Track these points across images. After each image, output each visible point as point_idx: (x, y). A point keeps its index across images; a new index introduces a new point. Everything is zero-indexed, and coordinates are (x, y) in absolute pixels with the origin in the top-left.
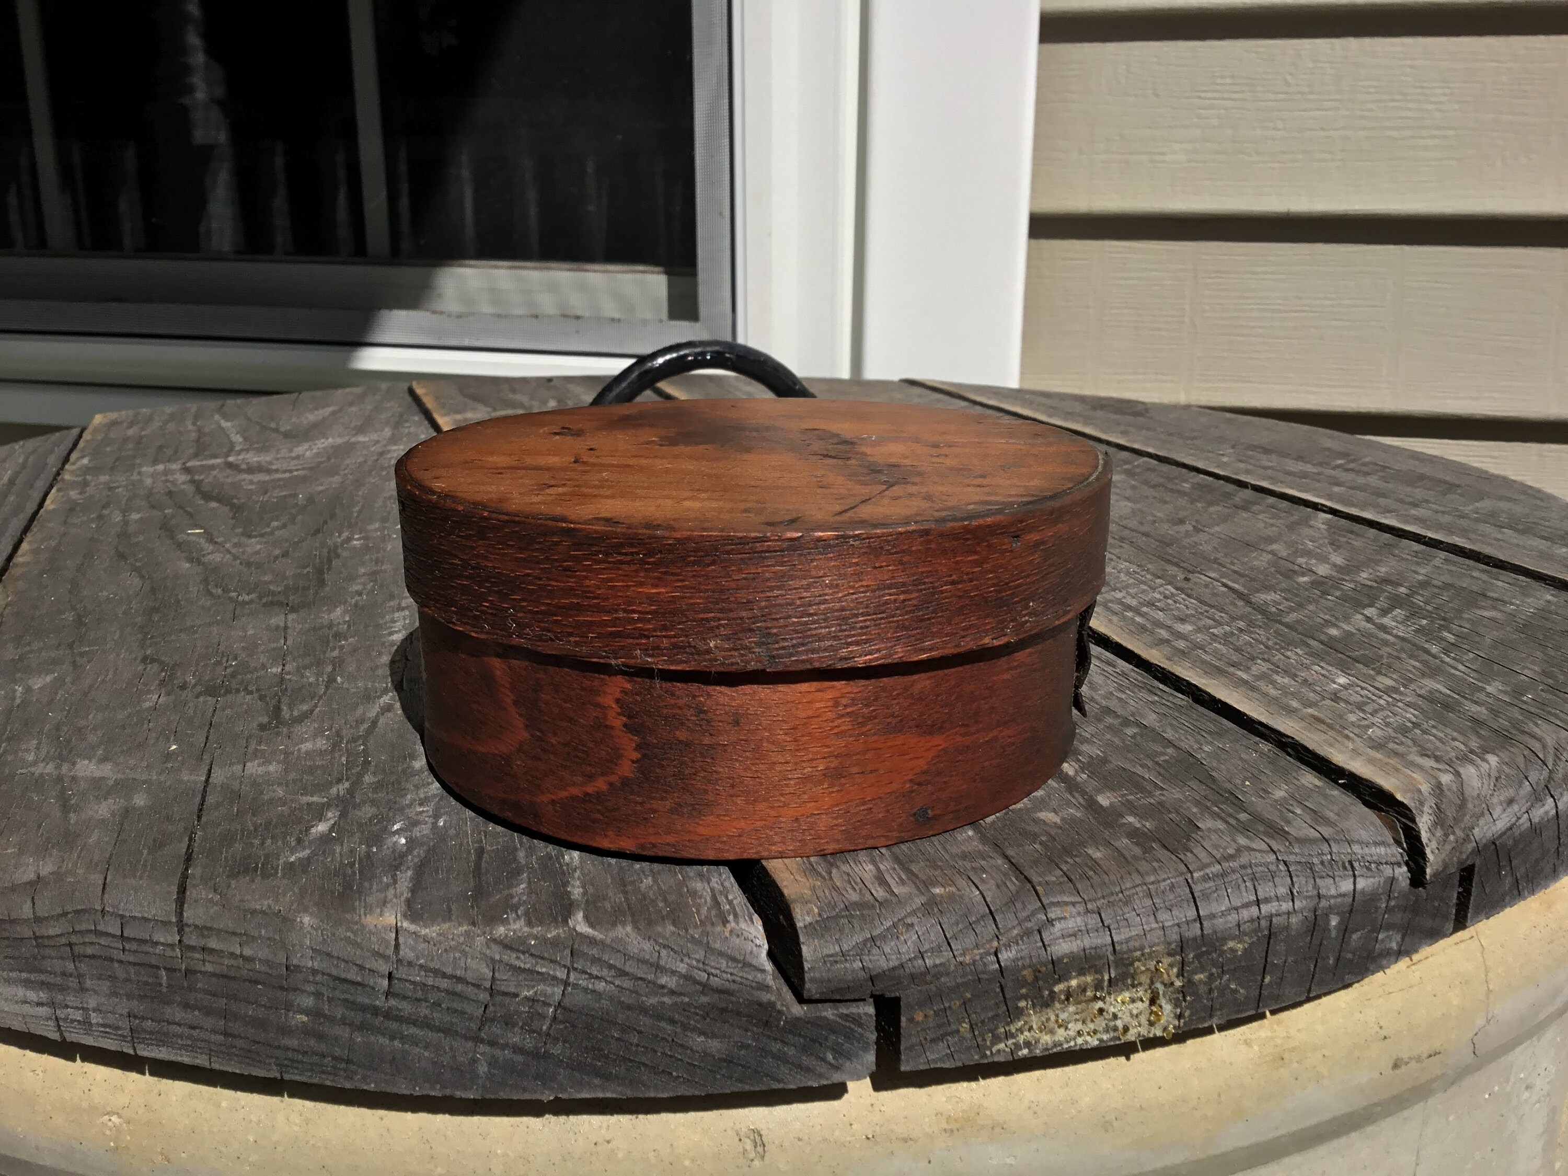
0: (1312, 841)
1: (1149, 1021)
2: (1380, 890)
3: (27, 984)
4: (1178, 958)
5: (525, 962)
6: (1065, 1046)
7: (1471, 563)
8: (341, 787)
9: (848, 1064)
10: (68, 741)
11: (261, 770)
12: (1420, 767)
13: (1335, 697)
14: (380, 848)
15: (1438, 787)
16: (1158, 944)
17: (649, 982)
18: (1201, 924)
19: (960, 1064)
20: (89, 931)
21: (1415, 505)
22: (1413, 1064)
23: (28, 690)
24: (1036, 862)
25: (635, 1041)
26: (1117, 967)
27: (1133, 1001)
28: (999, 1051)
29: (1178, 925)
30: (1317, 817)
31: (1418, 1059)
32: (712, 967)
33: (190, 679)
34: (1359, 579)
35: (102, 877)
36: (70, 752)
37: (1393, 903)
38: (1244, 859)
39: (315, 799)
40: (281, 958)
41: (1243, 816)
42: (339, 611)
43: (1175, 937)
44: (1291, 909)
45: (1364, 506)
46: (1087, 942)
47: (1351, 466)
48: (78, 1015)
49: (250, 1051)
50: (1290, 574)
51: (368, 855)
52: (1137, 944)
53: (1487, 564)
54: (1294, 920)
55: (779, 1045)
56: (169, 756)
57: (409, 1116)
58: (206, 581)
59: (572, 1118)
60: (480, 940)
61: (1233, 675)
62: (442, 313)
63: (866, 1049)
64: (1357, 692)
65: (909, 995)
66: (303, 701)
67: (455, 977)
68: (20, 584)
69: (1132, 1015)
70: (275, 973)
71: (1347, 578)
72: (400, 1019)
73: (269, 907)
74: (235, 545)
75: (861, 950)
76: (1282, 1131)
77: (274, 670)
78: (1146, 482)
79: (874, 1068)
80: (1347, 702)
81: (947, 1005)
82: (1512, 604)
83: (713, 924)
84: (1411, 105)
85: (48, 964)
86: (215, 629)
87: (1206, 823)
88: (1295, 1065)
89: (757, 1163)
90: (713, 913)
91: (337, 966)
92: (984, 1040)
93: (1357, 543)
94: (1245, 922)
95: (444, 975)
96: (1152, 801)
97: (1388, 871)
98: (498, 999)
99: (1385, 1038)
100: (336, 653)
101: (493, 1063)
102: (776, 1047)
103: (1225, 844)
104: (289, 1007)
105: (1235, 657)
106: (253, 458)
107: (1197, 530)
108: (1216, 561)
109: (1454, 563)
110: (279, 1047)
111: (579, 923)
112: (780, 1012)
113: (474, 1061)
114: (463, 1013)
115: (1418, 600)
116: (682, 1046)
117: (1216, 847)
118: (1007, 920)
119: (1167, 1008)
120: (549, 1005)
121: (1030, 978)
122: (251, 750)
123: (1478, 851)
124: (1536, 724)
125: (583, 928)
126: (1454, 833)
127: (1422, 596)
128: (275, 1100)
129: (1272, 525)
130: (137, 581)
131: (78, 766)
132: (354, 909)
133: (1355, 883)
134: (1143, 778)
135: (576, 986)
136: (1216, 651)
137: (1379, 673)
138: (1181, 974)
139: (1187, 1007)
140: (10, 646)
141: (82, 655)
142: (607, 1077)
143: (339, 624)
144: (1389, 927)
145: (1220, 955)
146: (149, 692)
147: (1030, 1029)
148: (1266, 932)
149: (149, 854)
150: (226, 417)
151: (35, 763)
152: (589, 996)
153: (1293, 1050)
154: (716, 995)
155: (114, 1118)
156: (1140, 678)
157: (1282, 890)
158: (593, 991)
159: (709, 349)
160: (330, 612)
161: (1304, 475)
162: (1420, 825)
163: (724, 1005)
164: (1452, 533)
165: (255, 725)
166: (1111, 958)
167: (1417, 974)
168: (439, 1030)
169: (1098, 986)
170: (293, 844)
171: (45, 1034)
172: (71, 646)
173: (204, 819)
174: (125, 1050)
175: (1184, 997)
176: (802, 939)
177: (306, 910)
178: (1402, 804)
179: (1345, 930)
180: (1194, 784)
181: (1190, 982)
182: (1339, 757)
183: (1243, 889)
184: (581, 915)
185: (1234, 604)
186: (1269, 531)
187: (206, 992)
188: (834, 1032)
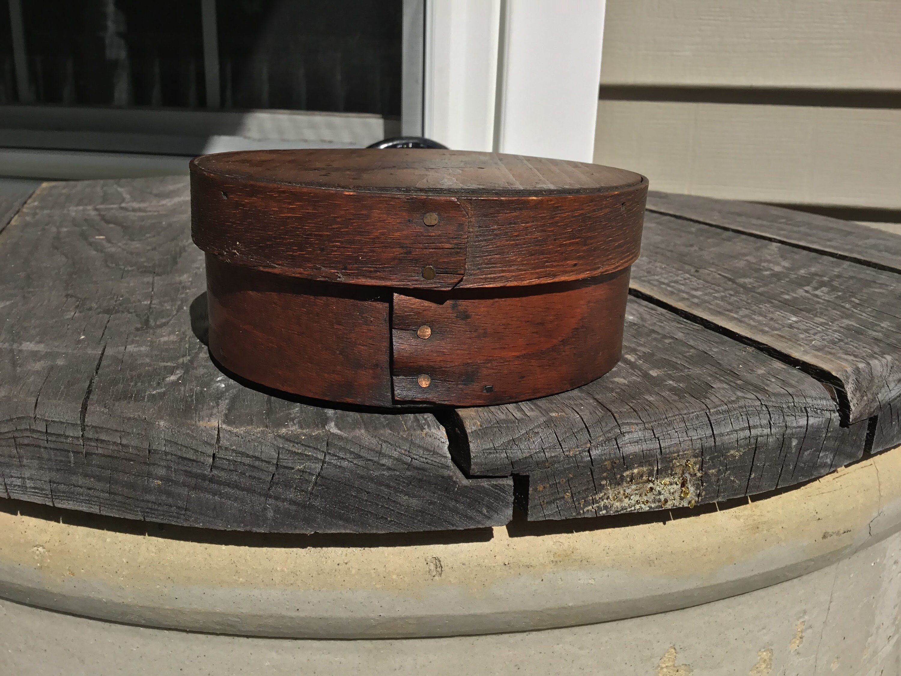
0: (784, 395)
1: (680, 497)
2: (823, 426)
5: (299, 449)
6: (629, 510)
8: (185, 359)
9: (495, 516)
10: (18, 333)
11: (136, 349)
12: (846, 360)
13: (791, 326)
14: (208, 389)
15: (857, 371)
16: (688, 450)
17: (375, 462)
18: (714, 439)
19: (564, 518)
20: (26, 430)
21: (829, 240)
22: (835, 536)
24: (614, 402)
25: (365, 498)
26: (662, 462)
27: (671, 484)
28: (588, 510)
29: (701, 439)
30: (785, 383)
31: (838, 533)
32: (414, 454)
33: (94, 305)
34: (800, 273)
35: (35, 399)
36: (19, 338)
37: (829, 435)
38: (741, 403)
39: (169, 364)
40: (145, 445)
41: (739, 382)
42: (185, 276)
43: (699, 446)
44: (769, 433)
45: (800, 240)
46: (645, 447)
47: (789, 222)
48: (19, 482)
49: (125, 503)
50: (758, 270)
51: (201, 392)
52: (675, 449)
54: (771, 440)
55: (453, 503)
56: (79, 342)
57: (223, 547)
58: (105, 260)
59: (325, 549)
60: (270, 436)
61: (728, 315)
63: (507, 506)
65: (535, 475)
66: (163, 317)
67: (255, 457)
69: (670, 493)
70: (141, 454)
71: (792, 273)
72: (219, 483)
73: (139, 416)
74: (124, 244)
75: (506, 446)
76: (756, 572)
77: (145, 303)
78: (669, 228)
79: (512, 518)
80: (798, 329)
81: (557, 481)
82: (891, 286)
83: (415, 430)
86: (110, 283)
87: (716, 385)
88: (765, 532)
89: (437, 578)
90: (415, 424)
91: (180, 450)
92: (579, 504)
93: (797, 257)
94: (741, 440)
95: (248, 456)
96: (683, 374)
97: (827, 415)
98: (281, 470)
99: (819, 519)
100: (183, 296)
101: (277, 510)
102: (452, 504)
103: (728, 395)
104: (150, 475)
105: (729, 307)
106: (136, 205)
107: (701, 249)
108: (713, 264)
110: (143, 501)
111: (332, 428)
112: (455, 482)
113: (265, 509)
114: (259, 479)
115: (835, 283)
116: (394, 501)
117: (724, 396)
118: (596, 432)
119: (692, 489)
120: (313, 475)
121: (609, 467)
122: (130, 339)
123: (880, 408)
125: (334, 430)
126: (866, 396)
127: (838, 281)
128: (141, 537)
129: (745, 248)
130: (64, 259)
131: (23, 345)
132: (192, 418)
133: (808, 420)
134: (677, 363)
135: (329, 463)
136: (717, 304)
137: (815, 316)
138: (701, 469)
139: (703, 490)
141: (29, 292)
142: (347, 520)
143: (185, 282)
144: (826, 449)
145: (725, 459)
146: (68, 311)
147: (608, 498)
148: (754, 446)
149: (64, 388)
150: (121, 186)
152: (338, 470)
153: (765, 523)
154: (416, 471)
155: (40, 549)
156: (672, 316)
157: (765, 422)
158: (340, 467)
159: (411, 141)
160: (180, 276)
161: (762, 226)
162: (847, 389)
163: (421, 477)
164: (853, 253)
165: (133, 328)
166: (659, 457)
168: (243, 489)
169: (650, 474)
170: (155, 385)
172: (23, 288)
173: (100, 372)
174: (47, 504)
175: (702, 483)
176: (469, 439)
177: (161, 418)
178: (835, 377)
179: (800, 449)
180: (708, 366)
181: (706, 473)
182: (796, 354)
183: (741, 420)
184: (333, 423)
185: (726, 283)
186: (744, 251)
187: (98, 466)
188: (488, 496)
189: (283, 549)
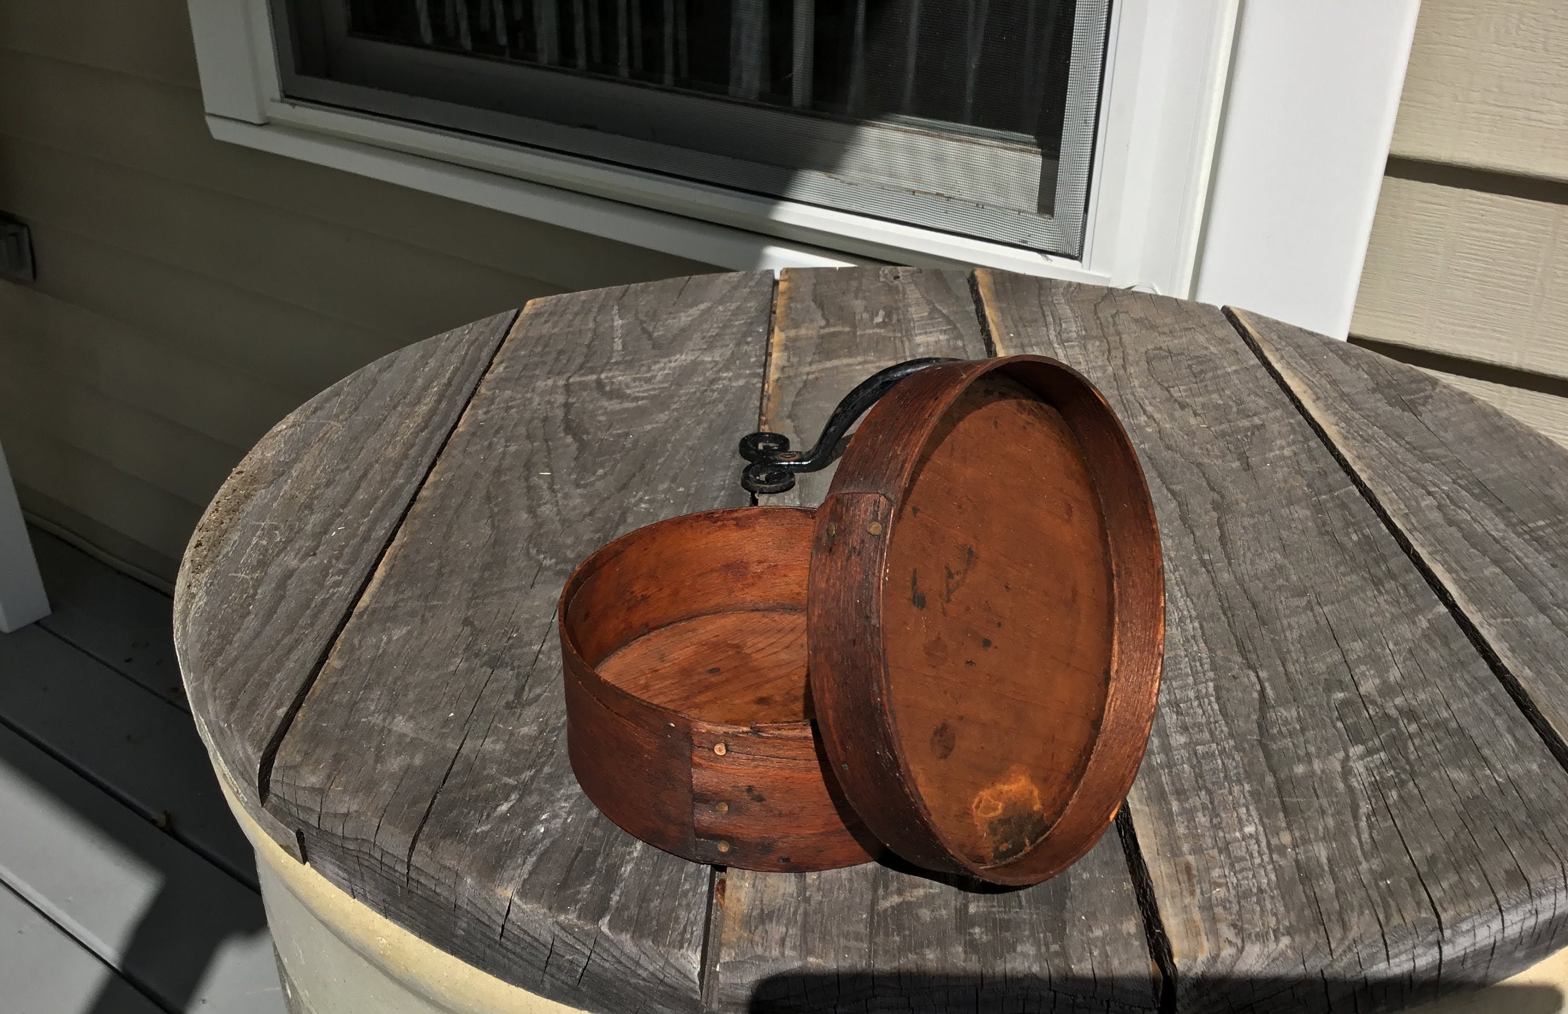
0: (1083, 982)
3: (339, 867)
5: (570, 940)
8: (528, 773)
10: (397, 695)
11: (491, 747)
12: (1218, 936)
13: (1225, 847)
14: (527, 833)
15: (1215, 959)
17: (633, 970)
20: (367, 853)
23: (389, 641)
30: (1103, 963)
32: (668, 972)
33: (484, 647)
34: (1388, 705)
35: (379, 820)
36: (395, 706)
39: (510, 781)
40: (453, 898)
48: (362, 891)
51: (520, 836)
56: (447, 722)
58: (530, 538)
60: (550, 920)
61: (1168, 804)
64: (1247, 846)
66: (540, 684)
67: (534, 936)
68: (417, 520)
70: (450, 905)
72: (505, 948)
73: (454, 865)
74: (564, 496)
77: (535, 648)
80: (1228, 853)
83: (675, 946)
85: (347, 863)
90: (679, 938)
91: (478, 911)
95: (529, 935)
96: (1006, 916)
98: (554, 955)
104: (455, 924)
106: (619, 377)
111: (604, 924)
113: (543, 981)
114: (537, 956)
120: (580, 967)
122: (493, 726)
125: (605, 929)
130: (488, 531)
131: (395, 721)
132: (495, 879)
135: (594, 961)
137: (1289, 827)
140: (391, 592)
141: (430, 608)
146: (457, 655)
149: (407, 808)
150: (621, 310)
151: (374, 713)
152: (601, 969)
157: (1045, 1010)
158: (603, 967)
163: (671, 993)
165: (504, 702)
170: (484, 818)
172: (427, 598)
173: (445, 786)
177: (470, 874)
182: (1167, 912)
183: (1015, 1004)
184: (609, 916)
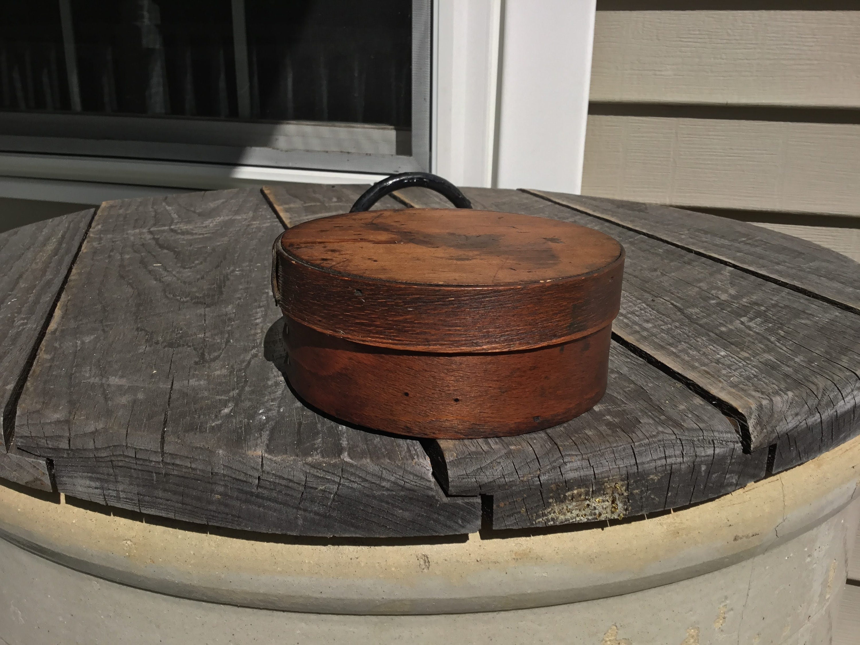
0: (695, 430)
1: (611, 511)
2: (727, 454)
3: (91, 479)
4: (626, 482)
5: (321, 474)
6: (571, 521)
7: (801, 295)
8: (234, 392)
9: (469, 525)
10: (105, 368)
11: (197, 383)
12: (753, 397)
13: (718, 362)
14: (253, 421)
15: (760, 407)
16: (616, 475)
17: (377, 484)
18: (637, 467)
19: (521, 528)
20: (120, 455)
21: (778, 264)
23: (83, 343)
24: (560, 436)
25: (370, 511)
26: (596, 485)
27: (604, 501)
28: (539, 522)
29: (626, 467)
30: (699, 418)
31: (747, 537)
32: (407, 479)
33: (160, 339)
34: (741, 302)
35: (126, 430)
36: (106, 373)
37: (733, 461)
38: (660, 437)
39: (223, 397)
40: (209, 469)
41: (663, 417)
42: (230, 307)
43: (624, 472)
44: (682, 461)
45: (751, 264)
46: (582, 473)
47: (749, 241)
48: (114, 494)
49: (193, 512)
50: (706, 299)
51: (248, 423)
52: (606, 475)
53: (809, 296)
54: (683, 466)
55: (436, 516)
56: (153, 376)
57: (265, 544)
58: (164, 291)
59: (341, 547)
60: (300, 463)
61: (668, 349)
62: (278, 149)
63: (477, 519)
64: (729, 360)
65: (497, 495)
66: (215, 351)
67: (289, 479)
68: (74, 290)
69: (603, 508)
70: (206, 476)
71: (735, 301)
72: (263, 498)
73: (204, 446)
74: (178, 272)
75: (476, 473)
76: (678, 568)
77: (200, 336)
78: (640, 249)
79: (481, 528)
80: (723, 364)
81: (515, 500)
82: (817, 317)
83: (407, 460)
84: (795, 47)
85: (101, 470)
86: (170, 315)
87: (644, 420)
88: (684, 536)
89: (425, 570)
90: (408, 454)
91: (235, 473)
92: (532, 517)
93: (744, 283)
94: (659, 467)
95: (284, 479)
96: (620, 409)
98: (308, 490)
99: (730, 525)
100: (229, 328)
101: (305, 519)
103: (651, 430)
104: (212, 491)
105: (671, 341)
106: (184, 227)
107: (663, 275)
108: (669, 291)
109: (792, 295)
110: (207, 510)
111: (345, 457)
112: (437, 500)
113: (297, 518)
114: (292, 496)
115: (769, 314)
116: (392, 514)
117: (647, 431)
118: (545, 462)
119: (620, 505)
120: (331, 493)
121: (554, 489)
122: (191, 373)
123: (778, 437)
124: (816, 377)
125: (347, 459)
126: (766, 428)
127: (772, 311)
128: (204, 535)
129: (702, 273)
130: (131, 290)
131: (110, 380)
132: (243, 448)
133: (714, 450)
134: (617, 398)
135: (343, 485)
136: (662, 338)
137: (742, 350)
138: (627, 489)
139: (630, 505)
140: (72, 321)
141: (107, 326)
142: (357, 527)
143: (230, 313)
144: (732, 472)
145: (646, 482)
146: (141, 345)
147: (554, 512)
148: (669, 472)
149: (146, 421)
150: (169, 204)
151: (90, 377)
152: (350, 490)
153: (684, 529)
154: (408, 492)
155: (129, 542)
156: (622, 350)
157: (678, 452)
158: (352, 488)
159: (415, 176)
160: (226, 308)
161: (723, 246)
162: (749, 424)
163: (411, 496)
164: (794, 279)
165: (193, 362)
166: (593, 481)
167: (748, 496)
168: (281, 503)
169: (587, 494)
170: (213, 418)
171: (98, 502)
172: (101, 322)
173: (171, 405)
174: (135, 510)
175: (628, 500)
176: (448, 468)
177: (220, 448)
178: (741, 413)
179: (709, 473)
180: (641, 402)
181: (631, 493)
182: (714, 391)
183: (658, 451)
184: (346, 453)
185: (675, 314)
186: (700, 276)
187: (174, 484)
188: (462, 510)
189: (310, 547)
